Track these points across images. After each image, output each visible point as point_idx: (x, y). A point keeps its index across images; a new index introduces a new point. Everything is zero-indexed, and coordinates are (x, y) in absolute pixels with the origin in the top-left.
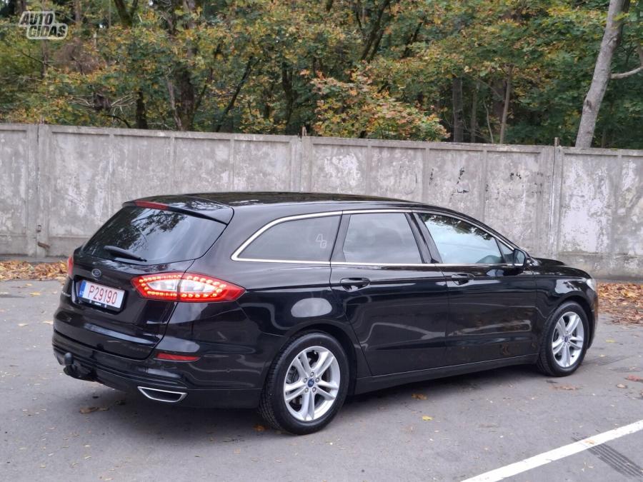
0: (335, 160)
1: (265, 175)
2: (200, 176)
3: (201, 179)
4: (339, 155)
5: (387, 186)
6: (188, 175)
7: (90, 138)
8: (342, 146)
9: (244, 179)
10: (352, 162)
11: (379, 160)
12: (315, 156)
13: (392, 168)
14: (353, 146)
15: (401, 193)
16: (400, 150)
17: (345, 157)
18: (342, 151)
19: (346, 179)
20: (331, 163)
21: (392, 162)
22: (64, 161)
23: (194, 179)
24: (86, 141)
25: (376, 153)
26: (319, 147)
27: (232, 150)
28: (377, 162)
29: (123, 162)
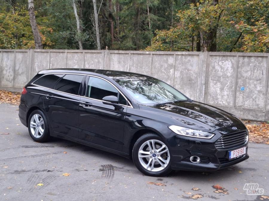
0: (220, 63)
1: (188, 70)
2: (162, 71)
3: (162, 72)
4: (222, 61)
6: (157, 70)
7: (123, 55)
8: (224, 56)
9: (179, 72)
10: (229, 64)
11: (243, 63)
12: (211, 61)
13: (249, 67)
14: (229, 56)
15: (254, 80)
16: (254, 58)
17: (225, 61)
18: (224, 58)
19: (226, 72)
20: (219, 64)
21: (250, 64)
22: (114, 65)
23: (159, 72)
24: (122, 56)
25: (241, 59)
26: (213, 56)
27: (175, 59)
28: (241, 64)
29: (133, 65)
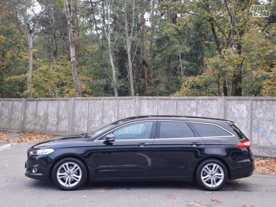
0: (236, 106)
1: (209, 113)
4: (238, 104)
5: (260, 118)
6: (181, 113)
7: (151, 100)
8: (239, 100)
9: (201, 114)
10: (244, 107)
11: (256, 106)
12: (228, 104)
13: (262, 109)
14: (244, 100)
15: (267, 120)
16: (265, 101)
17: (240, 104)
18: (239, 102)
19: (241, 114)
20: (235, 107)
21: (262, 107)
22: (143, 109)
23: (183, 115)
24: (150, 102)
25: (254, 102)
26: (230, 100)
27: (196, 103)
29: (161, 109)
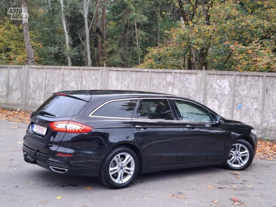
0: (218, 82)
1: (187, 88)
2: (160, 88)
4: (220, 79)
5: (244, 95)
6: (155, 88)
7: (121, 72)
8: (221, 75)
9: (178, 90)
10: (226, 83)
11: (240, 82)
12: (209, 79)
13: (246, 85)
14: (227, 75)
15: (251, 98)
16: (250, 77)
17: (223, 80)
18: (222, 77)
19: (223, 91)
20: (216, 83)
22: (112, 82)
23: (158, 90)
25: (238, 78)
26: (211, 75)
27: (173, 77)
28: (238, 82)
29: (132, 82)
